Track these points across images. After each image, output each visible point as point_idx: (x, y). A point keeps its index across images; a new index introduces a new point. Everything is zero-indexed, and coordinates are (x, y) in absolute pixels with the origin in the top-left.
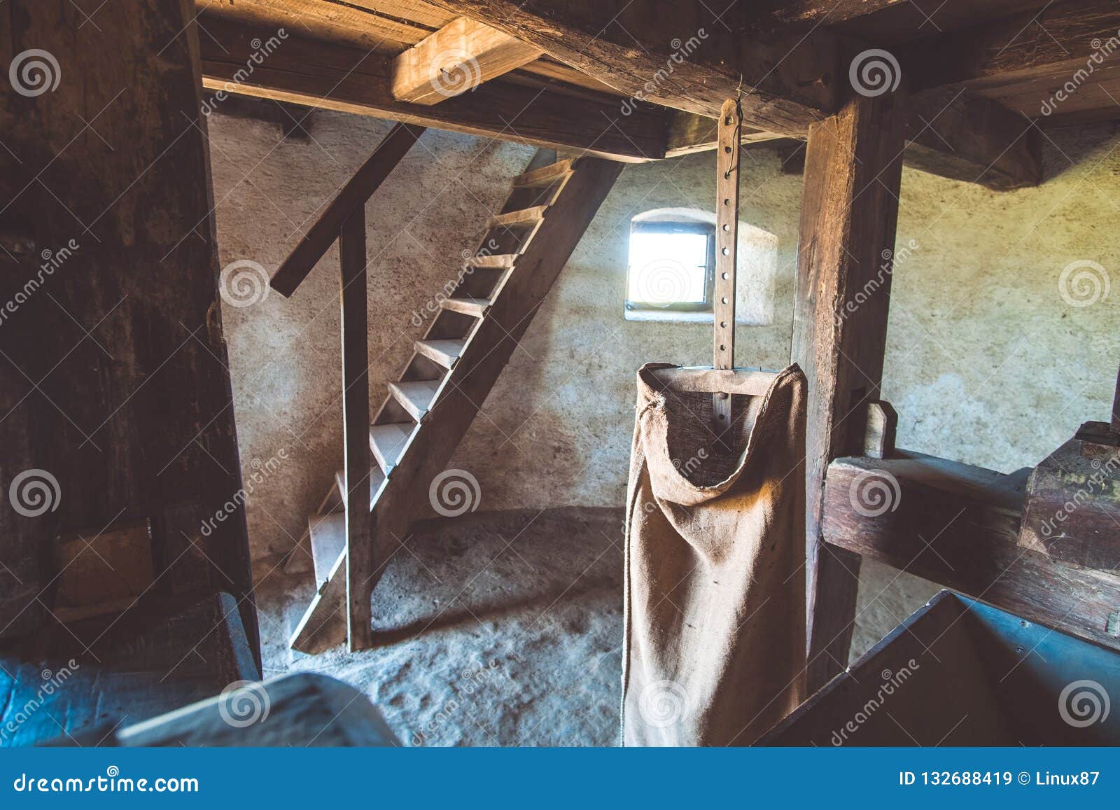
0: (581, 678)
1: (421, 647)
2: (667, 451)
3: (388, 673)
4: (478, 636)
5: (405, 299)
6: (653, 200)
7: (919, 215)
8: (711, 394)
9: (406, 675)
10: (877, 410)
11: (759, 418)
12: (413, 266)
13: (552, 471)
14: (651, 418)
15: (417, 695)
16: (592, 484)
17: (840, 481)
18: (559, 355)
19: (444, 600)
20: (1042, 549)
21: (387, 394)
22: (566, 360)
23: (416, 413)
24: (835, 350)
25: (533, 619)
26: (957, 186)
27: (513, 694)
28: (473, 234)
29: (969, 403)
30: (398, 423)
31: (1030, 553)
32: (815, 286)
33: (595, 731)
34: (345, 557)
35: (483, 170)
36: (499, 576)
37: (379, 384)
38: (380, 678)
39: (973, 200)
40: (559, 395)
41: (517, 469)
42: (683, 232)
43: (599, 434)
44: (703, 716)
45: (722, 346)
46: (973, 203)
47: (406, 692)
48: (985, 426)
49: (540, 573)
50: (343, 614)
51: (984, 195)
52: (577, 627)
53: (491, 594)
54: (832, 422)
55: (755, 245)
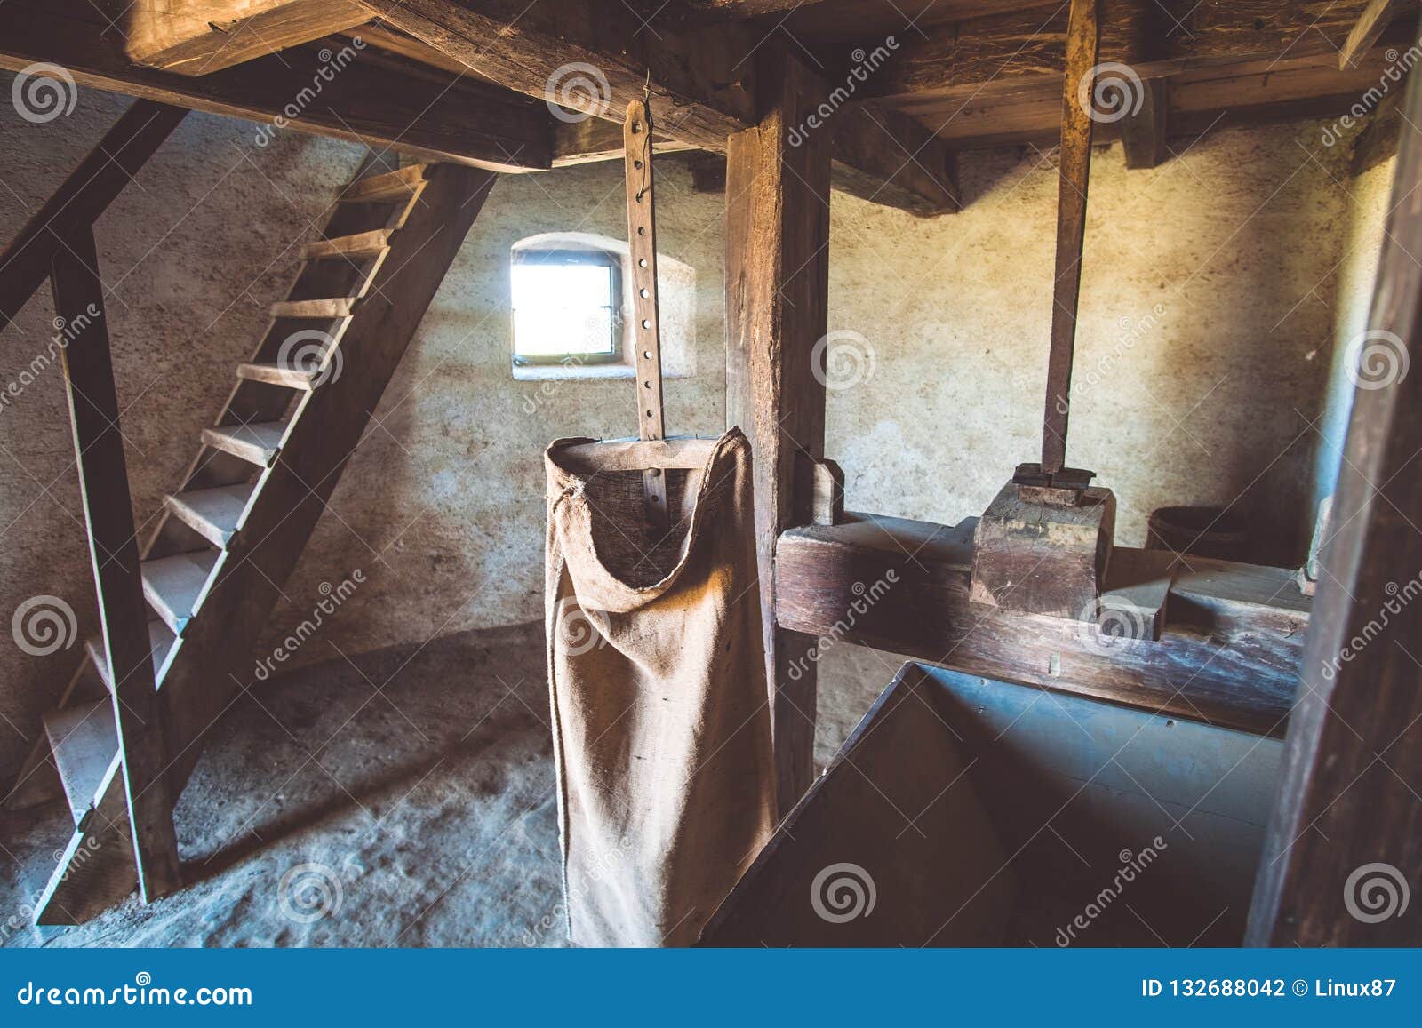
0: (504, 851)
1: (264, 867)
2: (593, 550)
3: (217, 917)
4: (351, 832)
5: (177, 368)
6: (538, 222)
7: (846, 243)
8: (639, 473)
9: (246, 911)
10: (823, 470)
11: (700, 496)
12: (186, 317)
13: (431, 588)
14: (569, 509)
15: (267, 936)
16: (490, 598)
17: (790, 555)
18: (426, 432)
19: (292, 793)
20: (992, 602)
21: (163, 511)
22: (437, 437)
23: (216, 535)
24: (774, 406)
25: (429, 791)
26: (881, 211)
27: (413, 896)
28: (280, 269)
29: (908, 450)
30: (188, 552)
31: (980, 606)
32: (748, 331)
33: (529, 913)
34: (120, 766)
35: (289, 175)
36: (373, 743)
37: (148, 497)
38: (204, 928)
39: (898, 226)
40: (432, 487)
41: (382, 594)
42: (580, 263)
43: (491, 531)
44: (666, 861)
45: (648, 412)
46: (898, 230)
47: (249, 937)
48: (924, 473)
49: (430, 727)
50: (126, 851)
51: (908, 221)
52: (490, 788)
53: (364, 771)
54: (778, 489)
55: (669, 279)
